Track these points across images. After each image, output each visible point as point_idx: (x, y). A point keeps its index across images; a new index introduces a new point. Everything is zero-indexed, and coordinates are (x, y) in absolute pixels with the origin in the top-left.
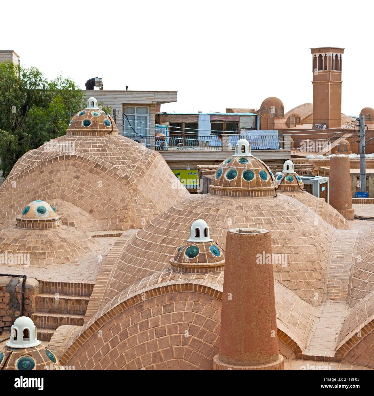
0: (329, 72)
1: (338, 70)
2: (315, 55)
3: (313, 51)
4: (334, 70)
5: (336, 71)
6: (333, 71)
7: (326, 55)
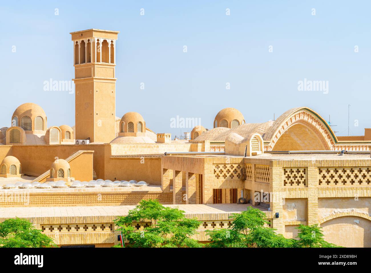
0: (94, 64)
1: (109, 63)
2: (77, 42)
3: (75, 35)
4: (101, 63)
5: (104, 63)
6: (99, 63)
7: (89, 40)
